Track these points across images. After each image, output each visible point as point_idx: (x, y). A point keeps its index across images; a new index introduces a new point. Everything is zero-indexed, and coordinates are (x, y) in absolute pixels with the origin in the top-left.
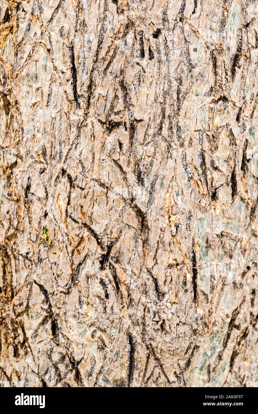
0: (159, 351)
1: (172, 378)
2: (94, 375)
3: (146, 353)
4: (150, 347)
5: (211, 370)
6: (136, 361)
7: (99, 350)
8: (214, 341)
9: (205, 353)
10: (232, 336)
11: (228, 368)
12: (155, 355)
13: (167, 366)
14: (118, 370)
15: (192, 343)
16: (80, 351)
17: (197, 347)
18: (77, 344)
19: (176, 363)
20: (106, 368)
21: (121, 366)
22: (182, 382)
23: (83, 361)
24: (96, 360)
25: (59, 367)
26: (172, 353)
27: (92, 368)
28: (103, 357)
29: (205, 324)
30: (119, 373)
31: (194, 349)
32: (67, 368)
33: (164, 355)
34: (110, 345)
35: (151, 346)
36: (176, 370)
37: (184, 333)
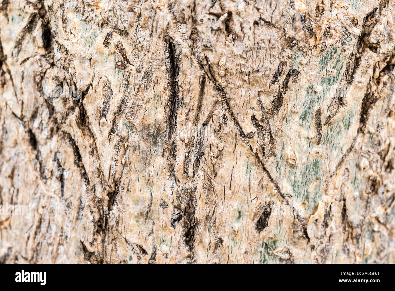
0: (222, 73)
1: (248, 127)
2: (110, 116)
3: (198, 75)
4: (205, 62)
5: (323, 121)
6: (180, 89)
7: (117, 69)
8: (329, 68)
9: (312, 87)
10: (363, 62)
11: (355, 124)
12: (215, 81)
13: (238, 102)
14: (149, 106)
15: (284, 63)
16: (85, 72)
17: (293, 73)
18: (82, 60)
19: (254, 98)
20: (129, 103)
21: (155, 99)
22: (266, 136)
23: (90, 91)
24: (113, 87)
25: (54, 104)
26: (246, 78)
27: (105, 103)
28: (124, 82)
29: (311, 30)
30: (153, 112)
31: (289, 75)
32: (65, 104)
33: (231, 81)
34: (136, 60)
35: (208, 62)
36: (255, 112)
37: (270, 41)
